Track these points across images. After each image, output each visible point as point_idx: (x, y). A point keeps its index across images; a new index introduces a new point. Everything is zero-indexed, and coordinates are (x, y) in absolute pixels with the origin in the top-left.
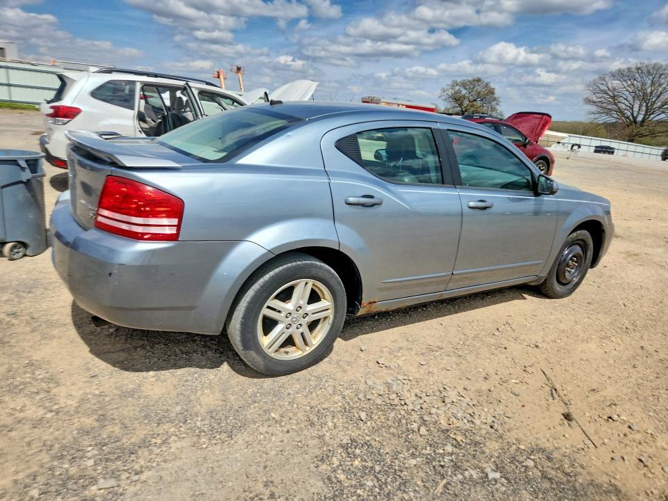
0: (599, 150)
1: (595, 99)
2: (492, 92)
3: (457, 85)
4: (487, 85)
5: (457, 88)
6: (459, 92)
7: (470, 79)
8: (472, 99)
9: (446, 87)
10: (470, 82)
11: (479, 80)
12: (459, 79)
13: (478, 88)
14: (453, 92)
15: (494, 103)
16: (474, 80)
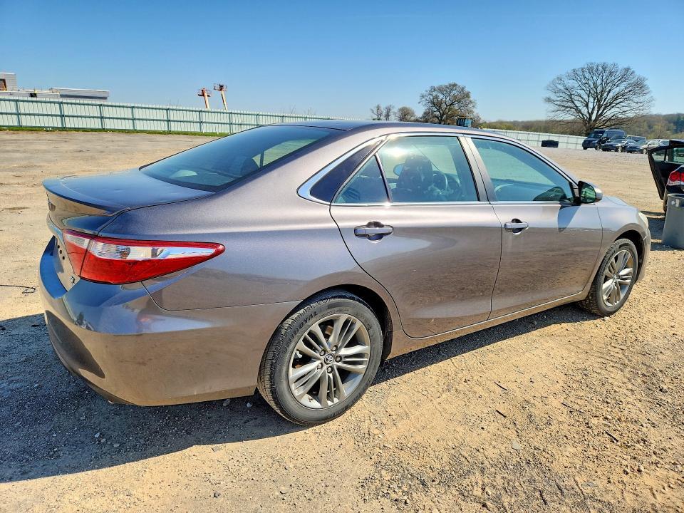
0: (545, 144)
1: (555, 98)
2: (467, 95)
3: (435, 90)
4: (463, 89)
5: (434, 94)
6: (436, 97)
7: (447, 84)
8: (449, 102)
9: (425, 93)
10: (446, 87)
11: (455, 85)
12: (436, 85)
13: (455, 92)
14: (431, 97)
15: (470, 106)
16: (450, 85)
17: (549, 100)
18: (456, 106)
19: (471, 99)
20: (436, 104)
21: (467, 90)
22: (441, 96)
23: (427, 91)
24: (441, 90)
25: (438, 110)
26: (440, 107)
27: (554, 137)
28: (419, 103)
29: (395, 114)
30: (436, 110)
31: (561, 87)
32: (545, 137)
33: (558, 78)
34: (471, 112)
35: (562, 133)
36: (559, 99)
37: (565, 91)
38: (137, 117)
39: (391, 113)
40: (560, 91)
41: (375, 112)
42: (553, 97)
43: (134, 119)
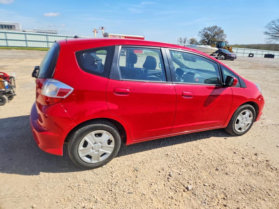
0: (267, 56)
2: (222, 32)
3: (206, 29)
4: (220, 28)
5: (206, 31)
6: (207, 33)
7: (212, 26)
8: (213, 35)
9: (201, 31)
10: (212, 28)
11: (216, 27)
12: (207, 27)
13: (216, 30)
14: (204, 33)
15: (223, 37)
16: (214, 27)
17: (266, 33)
18: (216, 37)
19: (224, 33)
20: (206, 36)
21: (222, 29)
22: (209, 32)
23: (202, 30)
24: (209, 29)
25: (207, 39)
26: (208, 37)
27: (271, 53)
28: (198, 35)
29: (188, 41)
30: (206, 39)
31: (274, 27)
32: (267, 52)
33: (272, 22)
34: (224, 40)
35: (275, 50)
36: (272, 32)
37: (276, 28)
38: (28, 40)
39: (186, 41)
40: (273, 28)
41: (179, 41)
42: (269, 31)
43: (26, 41)
